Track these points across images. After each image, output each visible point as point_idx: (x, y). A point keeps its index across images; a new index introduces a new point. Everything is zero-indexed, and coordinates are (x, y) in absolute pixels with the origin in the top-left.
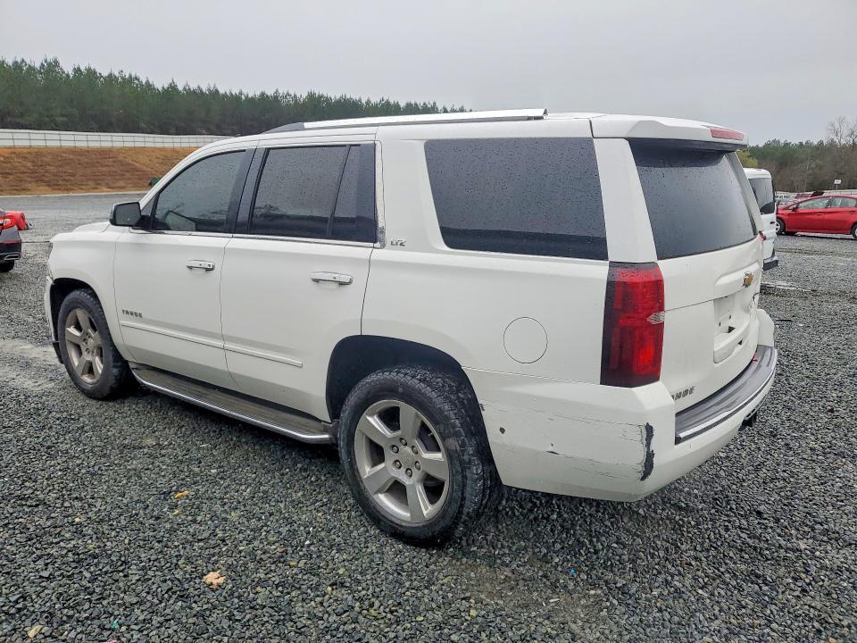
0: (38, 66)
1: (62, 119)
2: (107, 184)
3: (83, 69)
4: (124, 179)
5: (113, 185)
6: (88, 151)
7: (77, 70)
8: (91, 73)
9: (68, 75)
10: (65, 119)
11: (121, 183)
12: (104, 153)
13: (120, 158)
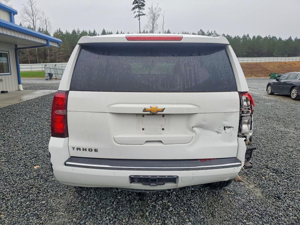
0: (241, 37)
1: (245, 54)
2: (255, 75)
3: (256, 37)
4: (262, 73)
5: (257, 75)
6: (251, 64)
7: (254, 37)
8: (259, 37)
9: (251, 39)
10: (246, 53)
11: (260, 75)
12: (257, 64)
13: (262, 66)
